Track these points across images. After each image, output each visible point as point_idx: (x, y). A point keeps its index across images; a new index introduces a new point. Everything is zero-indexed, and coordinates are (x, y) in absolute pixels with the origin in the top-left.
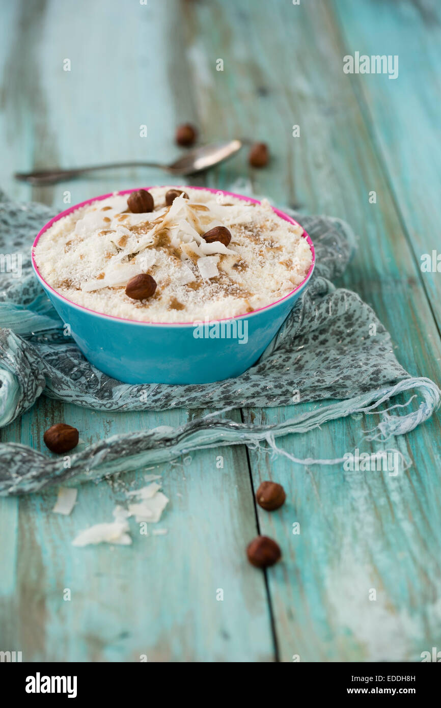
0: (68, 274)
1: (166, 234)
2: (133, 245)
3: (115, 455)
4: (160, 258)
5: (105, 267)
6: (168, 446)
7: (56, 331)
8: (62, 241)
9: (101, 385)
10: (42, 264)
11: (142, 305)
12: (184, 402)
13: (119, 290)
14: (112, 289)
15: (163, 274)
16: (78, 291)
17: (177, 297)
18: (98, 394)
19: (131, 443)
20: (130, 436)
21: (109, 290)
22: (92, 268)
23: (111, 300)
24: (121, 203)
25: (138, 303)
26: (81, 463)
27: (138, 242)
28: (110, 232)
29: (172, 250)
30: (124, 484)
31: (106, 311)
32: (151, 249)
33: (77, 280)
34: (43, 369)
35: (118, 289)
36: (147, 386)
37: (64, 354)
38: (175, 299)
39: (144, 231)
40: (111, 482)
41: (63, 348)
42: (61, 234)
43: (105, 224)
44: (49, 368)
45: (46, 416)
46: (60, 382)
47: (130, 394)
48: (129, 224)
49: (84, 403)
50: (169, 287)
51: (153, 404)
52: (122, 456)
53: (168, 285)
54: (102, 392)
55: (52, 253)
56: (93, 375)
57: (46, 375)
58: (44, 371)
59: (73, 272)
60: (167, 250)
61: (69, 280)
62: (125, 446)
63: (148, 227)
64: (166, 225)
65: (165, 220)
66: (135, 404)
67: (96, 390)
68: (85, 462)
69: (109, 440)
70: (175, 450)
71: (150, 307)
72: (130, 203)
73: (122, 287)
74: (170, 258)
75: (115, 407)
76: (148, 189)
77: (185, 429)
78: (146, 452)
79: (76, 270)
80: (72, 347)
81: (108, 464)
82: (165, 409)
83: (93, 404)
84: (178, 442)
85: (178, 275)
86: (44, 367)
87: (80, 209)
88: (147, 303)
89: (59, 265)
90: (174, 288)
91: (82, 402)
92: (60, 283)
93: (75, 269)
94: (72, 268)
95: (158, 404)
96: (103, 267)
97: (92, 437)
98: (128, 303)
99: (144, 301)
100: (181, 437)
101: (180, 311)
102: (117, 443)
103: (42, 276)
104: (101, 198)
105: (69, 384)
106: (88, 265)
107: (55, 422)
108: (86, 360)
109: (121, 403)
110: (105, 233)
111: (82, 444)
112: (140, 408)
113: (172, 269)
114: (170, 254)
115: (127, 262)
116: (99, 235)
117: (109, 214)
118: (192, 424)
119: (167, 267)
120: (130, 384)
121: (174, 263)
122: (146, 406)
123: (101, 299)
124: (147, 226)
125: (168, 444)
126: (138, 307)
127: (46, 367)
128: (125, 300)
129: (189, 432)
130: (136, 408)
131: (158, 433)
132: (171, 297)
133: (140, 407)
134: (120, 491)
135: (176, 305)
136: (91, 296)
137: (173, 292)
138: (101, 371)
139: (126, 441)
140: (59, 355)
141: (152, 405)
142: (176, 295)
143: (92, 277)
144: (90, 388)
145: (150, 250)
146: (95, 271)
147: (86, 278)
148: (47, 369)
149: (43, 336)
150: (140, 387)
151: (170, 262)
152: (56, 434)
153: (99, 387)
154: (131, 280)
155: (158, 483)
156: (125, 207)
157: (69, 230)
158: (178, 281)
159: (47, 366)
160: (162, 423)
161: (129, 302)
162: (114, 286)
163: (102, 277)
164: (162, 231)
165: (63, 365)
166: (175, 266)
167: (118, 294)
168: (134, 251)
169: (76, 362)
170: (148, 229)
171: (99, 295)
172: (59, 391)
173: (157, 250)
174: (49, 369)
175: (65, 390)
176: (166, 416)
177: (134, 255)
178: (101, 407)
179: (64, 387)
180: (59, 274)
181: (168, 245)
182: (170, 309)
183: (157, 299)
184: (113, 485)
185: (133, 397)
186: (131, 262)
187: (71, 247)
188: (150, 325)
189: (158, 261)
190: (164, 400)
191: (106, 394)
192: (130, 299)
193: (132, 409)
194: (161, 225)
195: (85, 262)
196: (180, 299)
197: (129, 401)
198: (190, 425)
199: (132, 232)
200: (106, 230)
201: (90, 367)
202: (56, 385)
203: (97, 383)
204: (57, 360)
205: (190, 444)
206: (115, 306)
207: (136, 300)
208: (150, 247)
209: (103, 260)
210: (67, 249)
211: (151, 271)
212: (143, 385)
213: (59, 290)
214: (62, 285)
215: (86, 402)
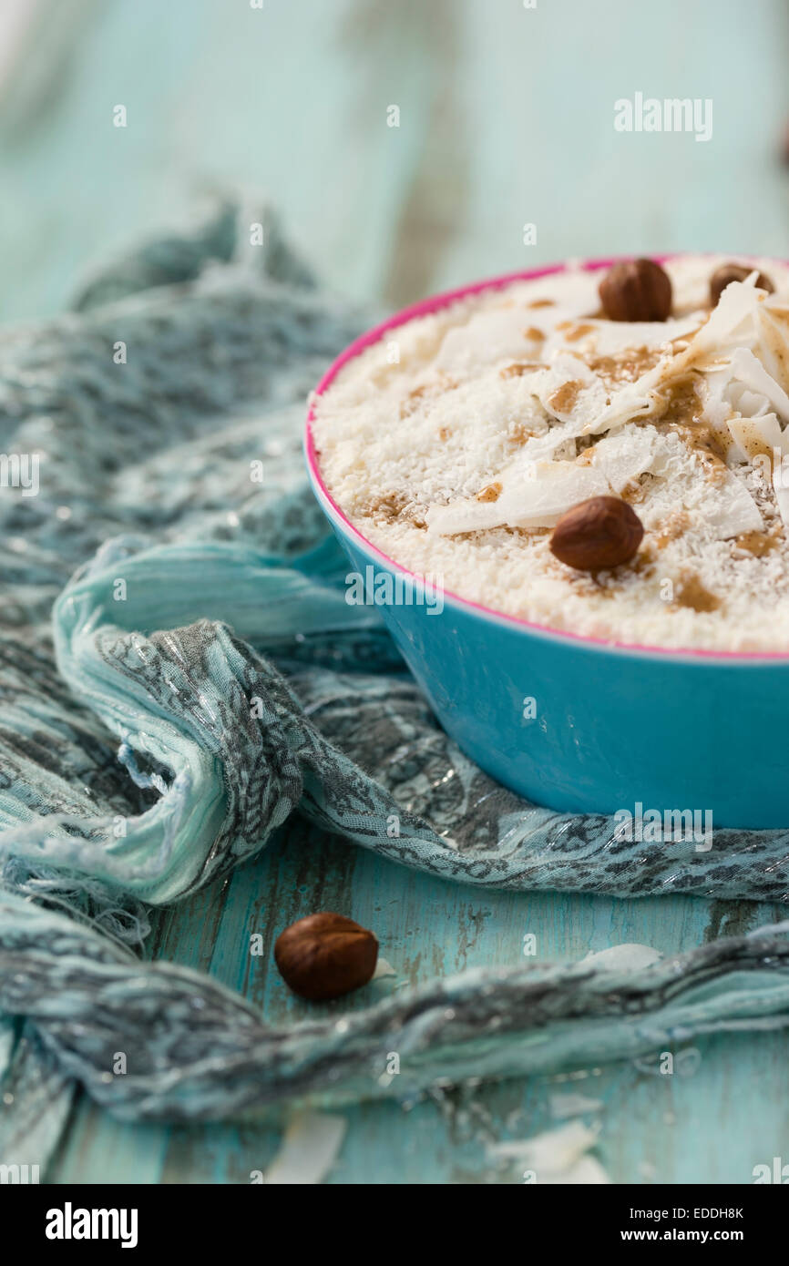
0: (398, 479)
1: (692, 386)
2: (592, 411)
3: (467, 1029)
4: (666, 455)
5: (505, 467)
6: (634, 1013)
7: (367, 637)
8: (401, 384)
9: (470, 805)
10: (332, 445)
11: (593, 588)
12: (700, 879)
13: (536, 538)
14: (516, 533)
15: (670, 502)
16: (418, 530)
17: (702, 572)
18: (458, 830)
19: (520, 997)
20: (518, 974)
21: (506, 534)
22: (468, 468)
23: (508, 565)
24: (582, 292)
25: (583, 582)
26: (361, 1044)
27: (608, 403)
28: (533, 368)
29: (703, 432)
30: (486, 1117)
31: (488, 598)
32: (643, 426)
33: (421, 498)
34: (299, 749)
35: (532, 535)
36: (599, 823)
37: (375, 706)
38: (695, 580)
39: (632, 373)
40: (448, 1108)
41: (378, 686)
42: (402, 366)
43: (529, 345)
44: (317, 746)
45: (301, 879)
46: (347, 788)
47: (548, 841)
48: (593, 351)
49: (408, 856)
50: (682, 542)
51: (610, 878)
52: (491, 1035)
53: (678, 534)
54: (471, 825)
55: (365, 415)
56: (450, 773)
57: (307, 765)
58: (302, 752)
59: (415, 474)
60: (688, 432)
61: (398, 497)
62: (501, 1005)
63: (644, 362)
64: (694, 360)
65: (691, 348)
66: (557, 872)
67: (454, 819)
68: (375, 1042)
69: (454, 983)
70: (652, 1027)
71: (617, 595)
72: (605, 294)
73: (544, 531)
74: (693, 457)
75: (496, 875)
76: (665, 259)
77: (689, 964)
78: (563, 1025)
79: (424, 470)
80: (404, 687)
81: (448, 1050)
82: (643, 893)
83: (434, 862)
84: (663, 1003)
85: (712, 508)
86: (304, 741)
87: (471, 300)
88: (611, 583)
89: (376, 451)
90: (694, 546)
91: (402, 851)
92: (372, 504)
93: (421, 466)
94: (413, 462)
95: (624, 877)
96: (499, 466)
97: (419, 956)
98: (556, 578)
99: (602, 577)
100: (676, 988)
101: (704, 616)
102: (477, 995)
103: (323, 479)
104: (532, 276)
105: (372, 796)
106: (459, 459)
107: (322, 902)
108: (438, 726)
109: (516, 866)
110: (520, 370)
111: (387, 976)
112: (569, 884)
113: (698, 488)
114: (696, 445)
115: (571, 459)
116: (502, 375)
117: (544, 320)
118: (712, 950)
119: (684, 483)
120: (552, 809)
121: (706, 471)
122: (586, 880)
123: (479, 559)
124: (645, 357)
125: (634, 1005)
126: (580, 594)
127: (309, 743)
128: (550, 570)
129: (701, 974)
130: (560, 886)
131: (606, 972)
132: (684, 571)
133: (571, 881)
134: (472, 1137)
135: (696, 598)
136: (453, 548)
137: (693, 558)
138: (474, 763)
139: (504, 991)
140: (364, 707)
141: (604, 881)
142: (700, 566)
143: (465, 492)
144: (439, 809)
145: (640, 429)
146: (476, 475)
147: (447, 493)
148: (313, 748)
149: (331, 646)
150: (577, 822)
151: (692, 469)
152: (310, 945)
153: (463, 809)
154: (570, 510)
155: (588, 1125)
156: (594, 303)
157: (427, 353)
158: (709, 526)
159: (314, 739)
160: (630, 933)
161: (560, 574)
162: (522, 526)
163: (492, 495)
164: (682, 377)
165: (370, 737)
166: (706, 481)
167: (531, 550)
168: (593, 427)
169: (408, 729)
170: (642, 367)
171: (473, 549)
172: (341, 814)
173: (659, 431)
174: (319, 750)
175: (356, 813)
176: (643, 915)
177: (595, 438)
178: (455, 872)
179: (355, 803)
180: (372, 477)
181: (695, 419)
182: (675, 607)
183: (642, 575)
184: (453, 1117)
185: (554, 849)
186: (581, 459)
187: (419, 404)
188: (610, 648)
189: (659, 460)
190: (641, 869)
191: (482, 832)
192: (563, 566)
193: (546, 887)
194: (681, 359)
195: (451, 449)
196: (711, 578)
197: (540, 860)
198: (707, 954)
199: (596, 372)
200: (525, 362)
201: (444, 748)
202: (334, 798)
203: (458, 798)
204: (355, 720)
205: (698, 1011)
206: (515, 585)
207: (578, 572)
208: (640, 421)
209: (501, 446)
210: (407, 408)
211: (636, 491)
212: (586, 819)
213: (365, 524)
214: (376, 509)
215: (415, 855)
